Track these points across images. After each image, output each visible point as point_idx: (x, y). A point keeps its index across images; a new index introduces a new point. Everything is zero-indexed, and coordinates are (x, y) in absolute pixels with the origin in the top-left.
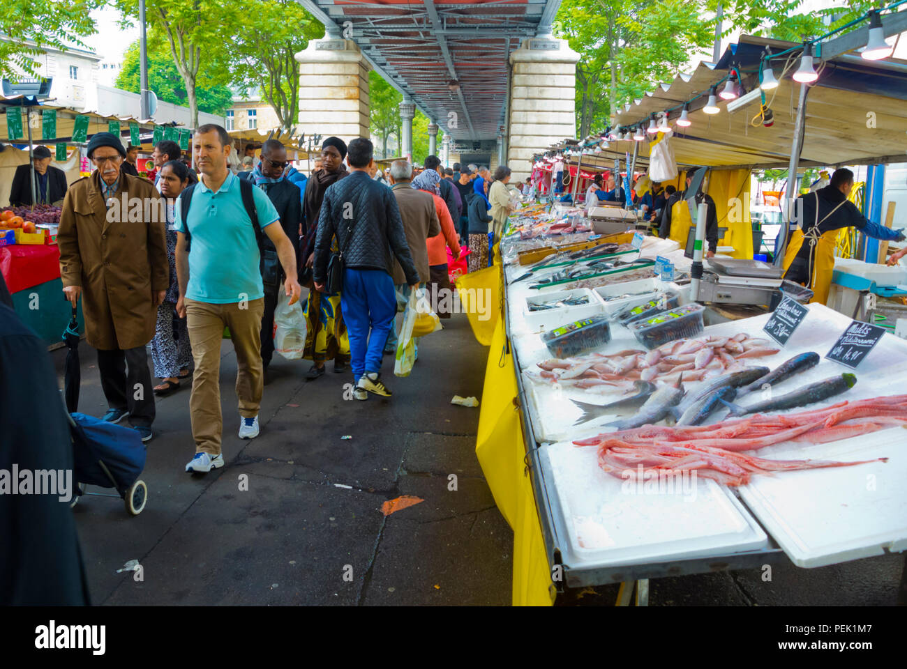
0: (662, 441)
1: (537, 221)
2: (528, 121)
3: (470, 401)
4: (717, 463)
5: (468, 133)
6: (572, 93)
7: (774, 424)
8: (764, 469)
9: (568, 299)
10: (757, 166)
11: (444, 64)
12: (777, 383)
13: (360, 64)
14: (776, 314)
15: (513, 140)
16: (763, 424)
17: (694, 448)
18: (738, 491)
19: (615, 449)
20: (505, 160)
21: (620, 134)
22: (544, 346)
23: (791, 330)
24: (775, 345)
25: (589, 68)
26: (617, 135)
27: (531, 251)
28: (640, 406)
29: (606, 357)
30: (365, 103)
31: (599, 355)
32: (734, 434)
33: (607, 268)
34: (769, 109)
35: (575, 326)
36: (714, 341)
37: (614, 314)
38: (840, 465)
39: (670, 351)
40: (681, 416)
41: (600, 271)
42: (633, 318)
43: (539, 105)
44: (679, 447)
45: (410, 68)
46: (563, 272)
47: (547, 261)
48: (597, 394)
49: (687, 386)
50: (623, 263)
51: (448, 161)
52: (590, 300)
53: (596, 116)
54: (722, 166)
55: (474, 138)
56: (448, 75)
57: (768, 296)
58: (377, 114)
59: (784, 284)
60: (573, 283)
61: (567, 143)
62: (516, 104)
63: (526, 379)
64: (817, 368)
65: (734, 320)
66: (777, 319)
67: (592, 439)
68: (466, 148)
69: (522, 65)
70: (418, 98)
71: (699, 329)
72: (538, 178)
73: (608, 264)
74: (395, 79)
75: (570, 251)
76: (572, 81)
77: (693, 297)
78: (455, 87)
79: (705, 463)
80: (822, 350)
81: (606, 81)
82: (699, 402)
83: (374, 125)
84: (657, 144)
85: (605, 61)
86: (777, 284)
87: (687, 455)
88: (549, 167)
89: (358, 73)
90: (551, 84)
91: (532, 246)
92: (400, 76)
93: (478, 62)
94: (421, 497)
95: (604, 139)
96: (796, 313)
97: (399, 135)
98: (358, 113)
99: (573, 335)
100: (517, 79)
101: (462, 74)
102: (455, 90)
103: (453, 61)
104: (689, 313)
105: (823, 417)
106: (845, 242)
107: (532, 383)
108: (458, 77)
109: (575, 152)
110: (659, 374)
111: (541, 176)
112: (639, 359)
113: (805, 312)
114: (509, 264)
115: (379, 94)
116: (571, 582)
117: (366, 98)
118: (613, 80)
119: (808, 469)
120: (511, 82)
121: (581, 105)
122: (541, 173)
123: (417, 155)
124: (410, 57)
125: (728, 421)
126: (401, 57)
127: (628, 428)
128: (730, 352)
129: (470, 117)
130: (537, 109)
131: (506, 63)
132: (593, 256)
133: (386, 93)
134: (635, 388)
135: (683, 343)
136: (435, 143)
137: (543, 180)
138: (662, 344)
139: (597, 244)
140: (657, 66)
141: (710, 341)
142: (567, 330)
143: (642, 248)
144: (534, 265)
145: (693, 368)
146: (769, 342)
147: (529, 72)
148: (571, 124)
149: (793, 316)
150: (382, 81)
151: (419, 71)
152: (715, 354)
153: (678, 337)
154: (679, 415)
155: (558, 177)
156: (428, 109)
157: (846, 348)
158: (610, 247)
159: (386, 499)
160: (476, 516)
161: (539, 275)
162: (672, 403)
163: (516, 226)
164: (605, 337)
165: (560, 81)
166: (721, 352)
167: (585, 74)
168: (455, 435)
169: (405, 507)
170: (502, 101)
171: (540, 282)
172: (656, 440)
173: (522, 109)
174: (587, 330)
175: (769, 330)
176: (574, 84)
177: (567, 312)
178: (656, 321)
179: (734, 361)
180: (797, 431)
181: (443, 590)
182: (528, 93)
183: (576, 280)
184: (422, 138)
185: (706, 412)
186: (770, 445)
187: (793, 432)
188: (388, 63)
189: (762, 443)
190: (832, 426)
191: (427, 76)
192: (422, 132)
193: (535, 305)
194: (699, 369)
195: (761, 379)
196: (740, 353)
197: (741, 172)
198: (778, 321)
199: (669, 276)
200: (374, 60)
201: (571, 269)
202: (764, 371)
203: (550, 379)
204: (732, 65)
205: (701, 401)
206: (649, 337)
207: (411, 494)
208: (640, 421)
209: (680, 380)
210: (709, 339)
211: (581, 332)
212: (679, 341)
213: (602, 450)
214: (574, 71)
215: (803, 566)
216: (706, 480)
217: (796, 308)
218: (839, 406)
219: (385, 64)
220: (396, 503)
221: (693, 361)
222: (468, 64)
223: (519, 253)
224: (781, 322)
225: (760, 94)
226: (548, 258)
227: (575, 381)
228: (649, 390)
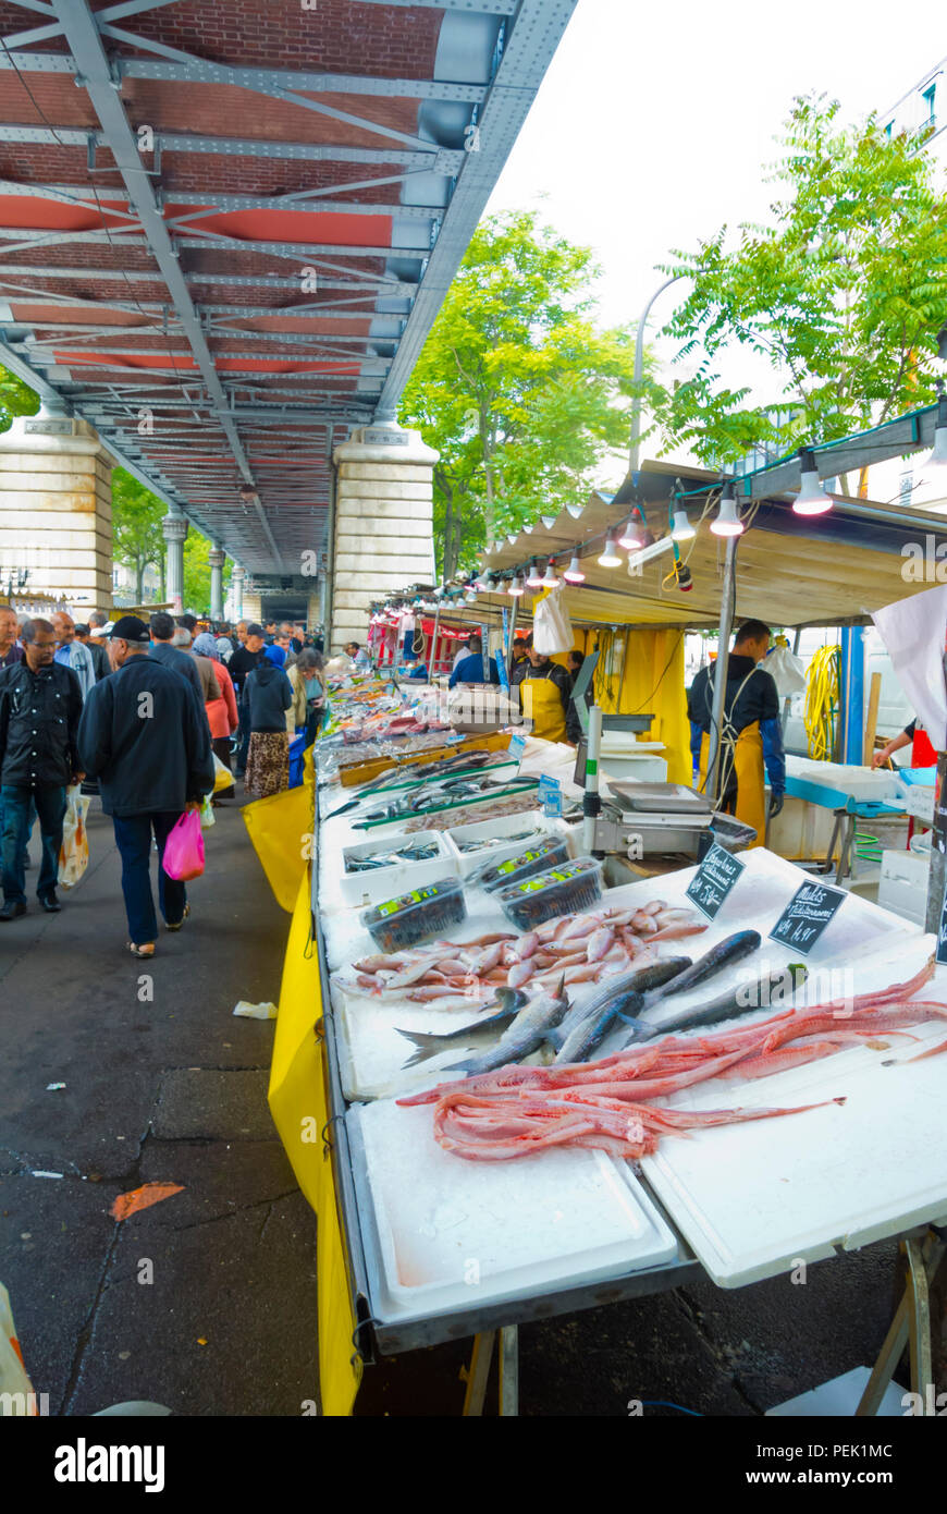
0: (530, 1090)
1: (373, 711)
2: (364, 550)
3: (262, 1010)
4: (608, 1125)
5: (272, 563)
6: (427, 510)
7: (693, 1052)
8: (676, 1127)
9: (406, 848)
10: (691, 625)
11: (233, 461)
12: (701, 981)
13: (98, 457)
14: (702, 870)
15: (340, 579)
16: (677, 1053)
17: (577, 1100)
18: (639, 1166)
19: (460, 1109)
20: (328, 609)
21: (490, 583)
22: (366, 932)
23: (722, 895)
24: (702, 919)
25: (454, 473)
26: (486, 584)
27: (360, 763)
28: (503, 1032)
29: (460, 946)
30: (104, 519)
31: (447, 944)
32: (637, 1072)
33: (470, 792)
34: (685, 567)
35: (412, 899)
36: (616, 915)
37: (473, 873)
38: (781, 1113)
39: (552, 933)
40: (562, 1044)
41: (460, 797)
42: (502, 879)
43: (380, 526)
44: (556, 1099)
45: (178, 465)
46: (405, 799)
47: (382, 780)
48: (441, 1011)
49: (575, 994)
50: (496, 784)
51: (241, 606)
52: (440, 849)
53: (466, 542)
54: (644, 624)
55: (283, 571)
56: (240, 476)
57: (694, 840)
58: (125, 532)
59: (715, 821)
60: (418, 819)
61: (418, 590)
62: (344, 525)
63: (335, 990)
64: (757, 954)
65: (648, 877)
66: (704, 879)
67: (428, 1093)
68: (271, 587)
69: (352, 467)
70: (193, 510)
71: (594, 895)
72: (378, 638)
73: (472, 786)
74: (155, 480)
75: (417, 764)
76: (427, 491)
77: (587, 845)
78: (249, 495)
79: (590, 1126)
80: (764, 925)
81: (479, 491)
82: (588, 1021)
83: (122, 551)
84: (544, 600)
85: (478, 461)
86: (705, 821)
87: (565, 1113)
88: (395, 623)
89: (93, 471)
90: (397, 495)
91: (361, 753)
92: (163, 476)
93: (286, 459)
94: (179, 1183)
95: (469, 588)
96: (729, 869)
97: (162, 567)
98: (94, 534)
99: (408, 914)
100: (344, 487)
101: (261, 476)
102: (251, 498)
103: (246, 456)
104: (581, 873)
105: (760, 1036)
106: (818, 731)
107: (345, 996)
108: (254, 479)
109: (429, 604)
110: (536, 972)
111: (383, 636)
112: (506, 949)
113: (739, 868)
114: (325, 785)
115: (131, 502)
116: (386, 1346)
117: (106, 510)
118: (490, 491)
119: (738, 1122)
120: (335, 490)
121: (444, 526)
122: (384, 630)
123: (192, 597)
124: (178, 448)
125: (628, 1051)
126: (164, 447)
127: (483, 1072)
128: (638, 932)
129: (276, 540)
130: (375, 533)
131: (328, 461)
132: (451, 772)
133: (141, 501)
134: (496, 1000)
135: (570, 920)
136: (221, 579)
137: (387, 640)
138: (541, 922)
139: (458, 752)
140: (551, 473)
141: (610, 917)
142: (399, 905)
143: (523, 757)
144: (362, 786)
145: (584, 961)
146: (693, 914)
147: (364, 477)
148: (428, 556)
149: (724, 875)
150: (134, 482)
151: (193, 469)
152: (616, 937)
153: (565, 911)
154: (560, 1042)
155: (407, 639)
156: (210, 527)
157: (796, 922)
158: (478, 757)
159: (120, 1191)
160: (270, 1209)
161: (369, 805)
162: (550, 1024)
163: (340, 718)
164: (457, 913)
165: (410, 491)
166: (625, 933)
167: (448, 480)
168: (239, 1069)
169: (152, 1202)
170: (324, 517)
171: (369, 817)
172: (523, 1089)
173: (353, 532)
174: (430, 905)
175: (695, 896)
176: (431, 496)
177: (403, 871)
178: (533, 886)
179: (643, 946)
180: (723, 1062)
181: (212, 1346)
182: (362, 508)
183: (423, 814)
184: (200, 572)
185: (598, 1036)
186: (687, 1087)
187: (719, 1064)
188: (144, 455)
189: (673, 1086)
190: (772, 1050)
191: (206, 477)
192: (200, 562)
193: (357, 861)
194: (593, 962)
195: (679, 976)
196: (653, 932)
197: (670, 634)
198: (706, 882)
199: (555, 810)
200: (121, 450)
201: (418, 793)
202: (684, 964)
203: (372, 990)
204: (634, 499)
205: (592, 1018)
206: (522, 912)
207: (162, 1180)
208: (501, 1057)
209: (562, 984)
210: (608, 913)
211: (420, 909)
212: (565, 917)
213: (442, 1111)
214: (430, 477)
215: (726, 1285)
216: (594, 1151)
217: (727, 863)
218: (783, 1018)
219: (138, 458)
220: (139, 1196)
221: (585, 949)
222: (271, 462)
223: (341, 767)
224: (708, 882)
225: (672, 545)
226: (384, 774)
227: (409, 991)
228: (516, 1004)
